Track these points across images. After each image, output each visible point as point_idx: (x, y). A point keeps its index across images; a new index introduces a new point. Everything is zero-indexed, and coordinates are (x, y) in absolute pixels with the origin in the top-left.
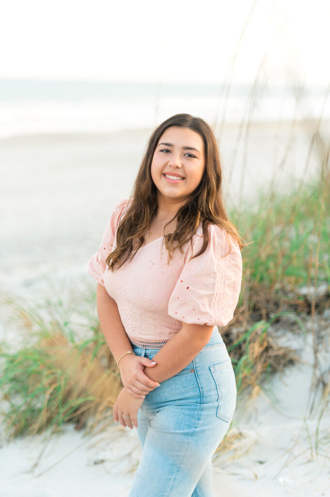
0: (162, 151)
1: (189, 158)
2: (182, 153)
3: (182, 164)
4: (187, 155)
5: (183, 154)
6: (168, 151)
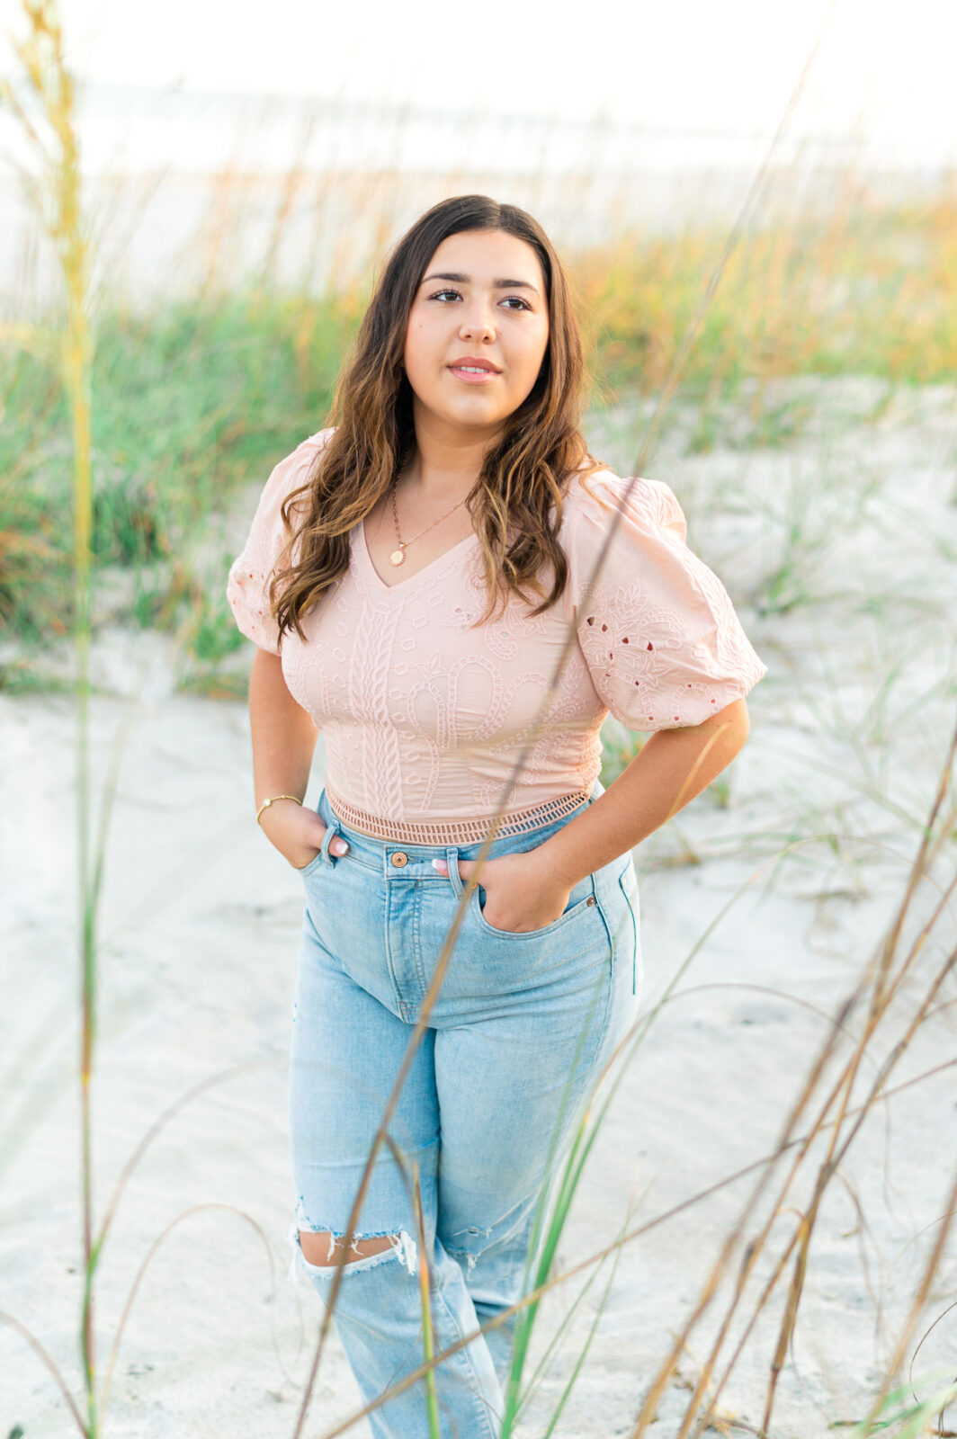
0: (435, 297)
1: (515, 311)
2: (494, 297)
3: (496, 331)
4: (507, 304)
5: (496, 302)
6: (452, 296)
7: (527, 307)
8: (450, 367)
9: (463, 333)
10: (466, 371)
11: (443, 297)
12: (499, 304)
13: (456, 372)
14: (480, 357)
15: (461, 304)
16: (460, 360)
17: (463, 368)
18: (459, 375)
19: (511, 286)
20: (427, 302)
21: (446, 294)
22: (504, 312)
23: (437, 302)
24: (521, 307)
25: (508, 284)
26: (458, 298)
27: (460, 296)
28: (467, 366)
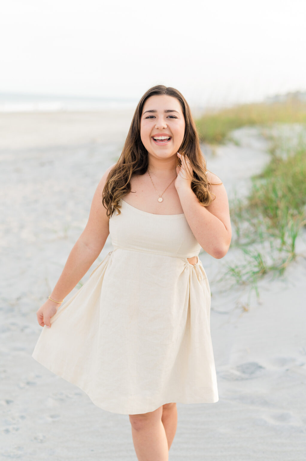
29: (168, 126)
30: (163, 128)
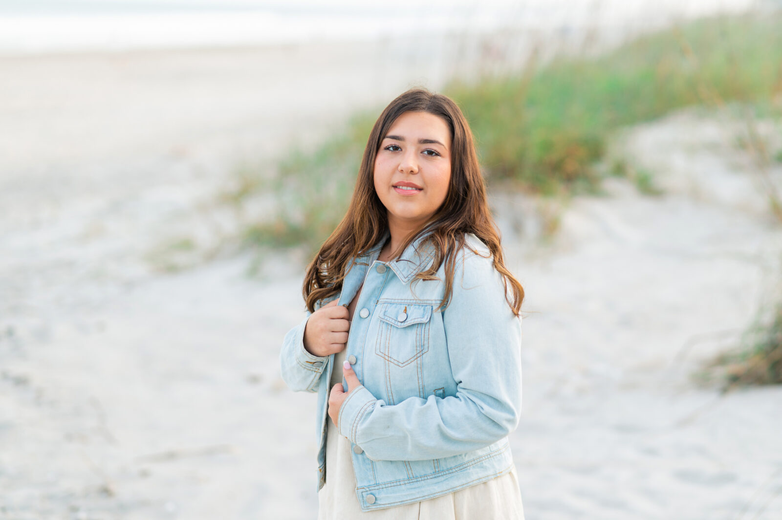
7: (438, 154)
8: (395, 187)
9: (400, 168)
10: (402, 189)
11: (391, 149)
12: (422, 152)
13: (397, 189)
14: (409, 182)
15: (401, 152)
16: (399, 182)
17: (401, 187)
18: (398, 190)
19: (428, 143)
20: (384, 151)
21: (393, 147)
22: (424, 157)
23: (388, 151)
24: (434, 154)
25: (427, 141)
26: (399, 149)
27: (401, 149)
28: (402, 186)
29: (420, 169)
30: (410, 171)
